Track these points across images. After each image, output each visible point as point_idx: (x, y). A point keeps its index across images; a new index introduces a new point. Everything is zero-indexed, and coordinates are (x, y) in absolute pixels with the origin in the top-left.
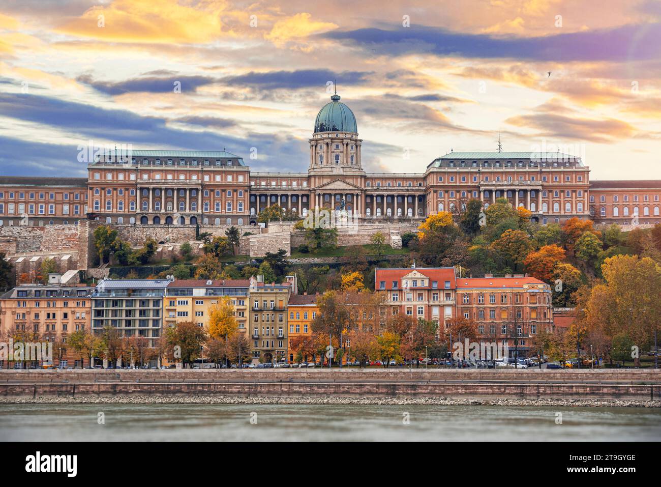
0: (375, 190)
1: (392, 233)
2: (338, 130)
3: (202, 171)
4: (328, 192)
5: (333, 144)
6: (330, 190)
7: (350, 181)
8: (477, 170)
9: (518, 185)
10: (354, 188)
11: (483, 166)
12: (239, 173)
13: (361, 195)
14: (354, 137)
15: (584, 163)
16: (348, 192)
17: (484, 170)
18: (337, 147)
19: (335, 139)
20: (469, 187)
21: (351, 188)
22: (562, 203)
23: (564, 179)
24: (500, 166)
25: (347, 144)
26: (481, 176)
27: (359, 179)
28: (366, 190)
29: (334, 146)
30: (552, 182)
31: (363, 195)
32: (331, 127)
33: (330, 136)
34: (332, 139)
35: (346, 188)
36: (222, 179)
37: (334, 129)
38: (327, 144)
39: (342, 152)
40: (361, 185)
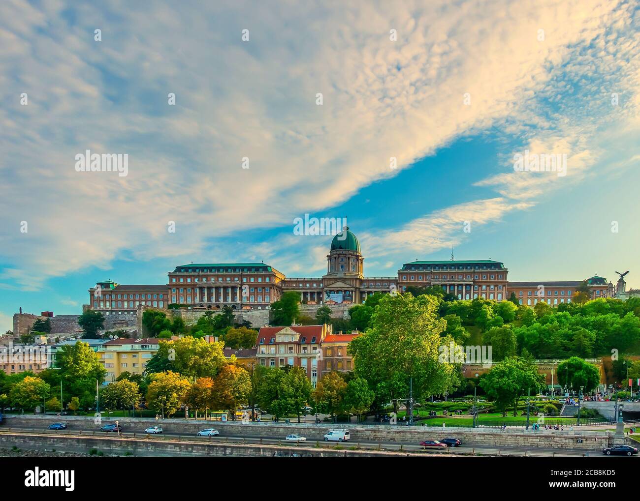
0: (366, 288)
1: (345, 310)
2: (343, 249)
3: (241, 275)
4: (332, 289)
5: (339, 259)
6: (333, 288)
7: (348, 282)
8: (430, 271)
9: (457, 281)
10: (349, 286)
11: (434, 268)
12: (266, 276)
13: (355, 292)
14: (355, 254)
15: (505, 266)
16: (346, 289)
17: (434, 272)
18: (342, 259)
19: (341, 254)
20: (423, 283)
21: (348, 286)
22: (488, 294)
23: (490, 277)
24: (446, 268)
25: (349, 258)
26: (432, 275)
27: (354, 281)
28: (360, 288)
29: (340, 259)
30: (482, 280)
31: (357, 292)
32: (338, 247)
33: (338, 252)
34: (339, 255)
35: (344, 286)
36: (255, 280)
37: (341, 248)
38: (335, 258)
39: (346, 263)
40: (356, 284)
